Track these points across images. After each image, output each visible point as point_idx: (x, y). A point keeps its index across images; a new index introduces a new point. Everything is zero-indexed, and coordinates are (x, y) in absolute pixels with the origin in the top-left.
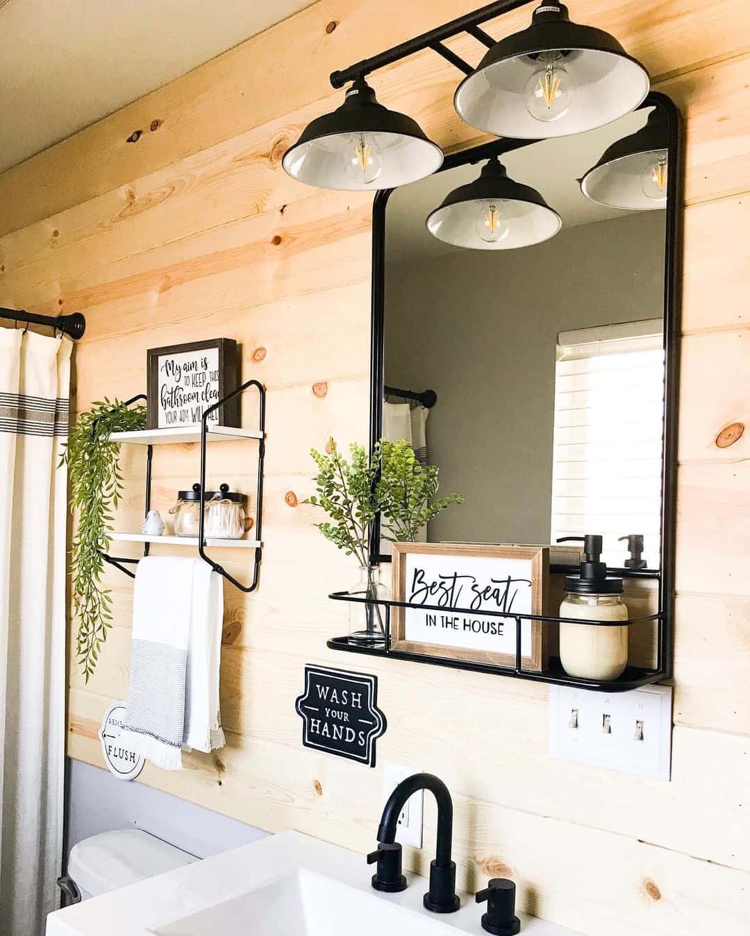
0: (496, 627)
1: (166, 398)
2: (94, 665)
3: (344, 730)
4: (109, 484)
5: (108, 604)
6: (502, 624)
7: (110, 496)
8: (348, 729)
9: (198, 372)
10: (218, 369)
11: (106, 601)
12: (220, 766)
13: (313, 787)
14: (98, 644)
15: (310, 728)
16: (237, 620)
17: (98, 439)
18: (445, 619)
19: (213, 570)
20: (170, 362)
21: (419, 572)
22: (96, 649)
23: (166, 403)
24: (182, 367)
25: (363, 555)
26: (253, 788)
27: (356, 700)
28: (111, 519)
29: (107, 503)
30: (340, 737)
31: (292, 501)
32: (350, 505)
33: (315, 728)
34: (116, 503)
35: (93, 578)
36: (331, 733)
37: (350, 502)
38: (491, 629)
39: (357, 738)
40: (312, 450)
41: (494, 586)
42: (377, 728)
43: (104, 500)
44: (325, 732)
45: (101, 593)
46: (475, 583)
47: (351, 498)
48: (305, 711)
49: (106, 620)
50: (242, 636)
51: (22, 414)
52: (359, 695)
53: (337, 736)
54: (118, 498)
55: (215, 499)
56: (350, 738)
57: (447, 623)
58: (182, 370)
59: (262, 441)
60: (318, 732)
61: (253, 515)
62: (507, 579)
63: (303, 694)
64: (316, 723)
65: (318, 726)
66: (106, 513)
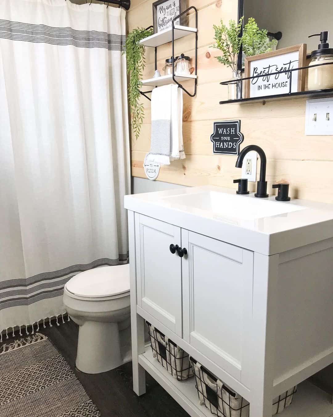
0: (285, 84)
1: (160, 24)
2: (139, 133)
3: (228, 144)
4: (140, 61)
5: (143, 109)
6: (287, 82)
7: (141, 66)
8: (229, 143)
9: (172, 9)
10: (179, 5)
11: (142, 108)
12: (184, 168)
13: (217, 168)
14: (140, 125)
15: (216, 146)
16: (189, 110)
17: (136, 43)
18: (265, 86)
19: (178, 87)
20: (161, 7)
21: (256, 68)
22: (139, 127)
23: (160, 25)
24: (166, 8)
25: (234, 67)
26: (196, 173)
27: (233, 131)
28: (142, 75)
29: (140, 69)
30: (227, 147)
31: (209, 56)
32: (229, 46)
33: (218, 145)
34: (143, 69)
35: (137, 99)
36: (223, 146)
37: (229, 45)
38: (283, 85)
39: (233, 146)
40: (214, 25)
41: (284, 66)
42: (240, 140)
43: (139, 68)
44: (221, 146)
45: (140, 105)
46: (277, 67)
47: (229, 43)
48: (214, 140)
49: (142, 115)
50: (191, 116)
51: (109, 42)
52: (234, 129)
53: (226, 146)
54: (144, 66)
55: (179, 59)
56: (230, 146)
57: (266, 87)
58: (166, 10)
59: (196, 33)
60: (219, 147)
61: (194, 66)
62: (289, 62)
63: (213, 133)
64: (218, 143)
65: (219, 145)
66: (140, 73)
